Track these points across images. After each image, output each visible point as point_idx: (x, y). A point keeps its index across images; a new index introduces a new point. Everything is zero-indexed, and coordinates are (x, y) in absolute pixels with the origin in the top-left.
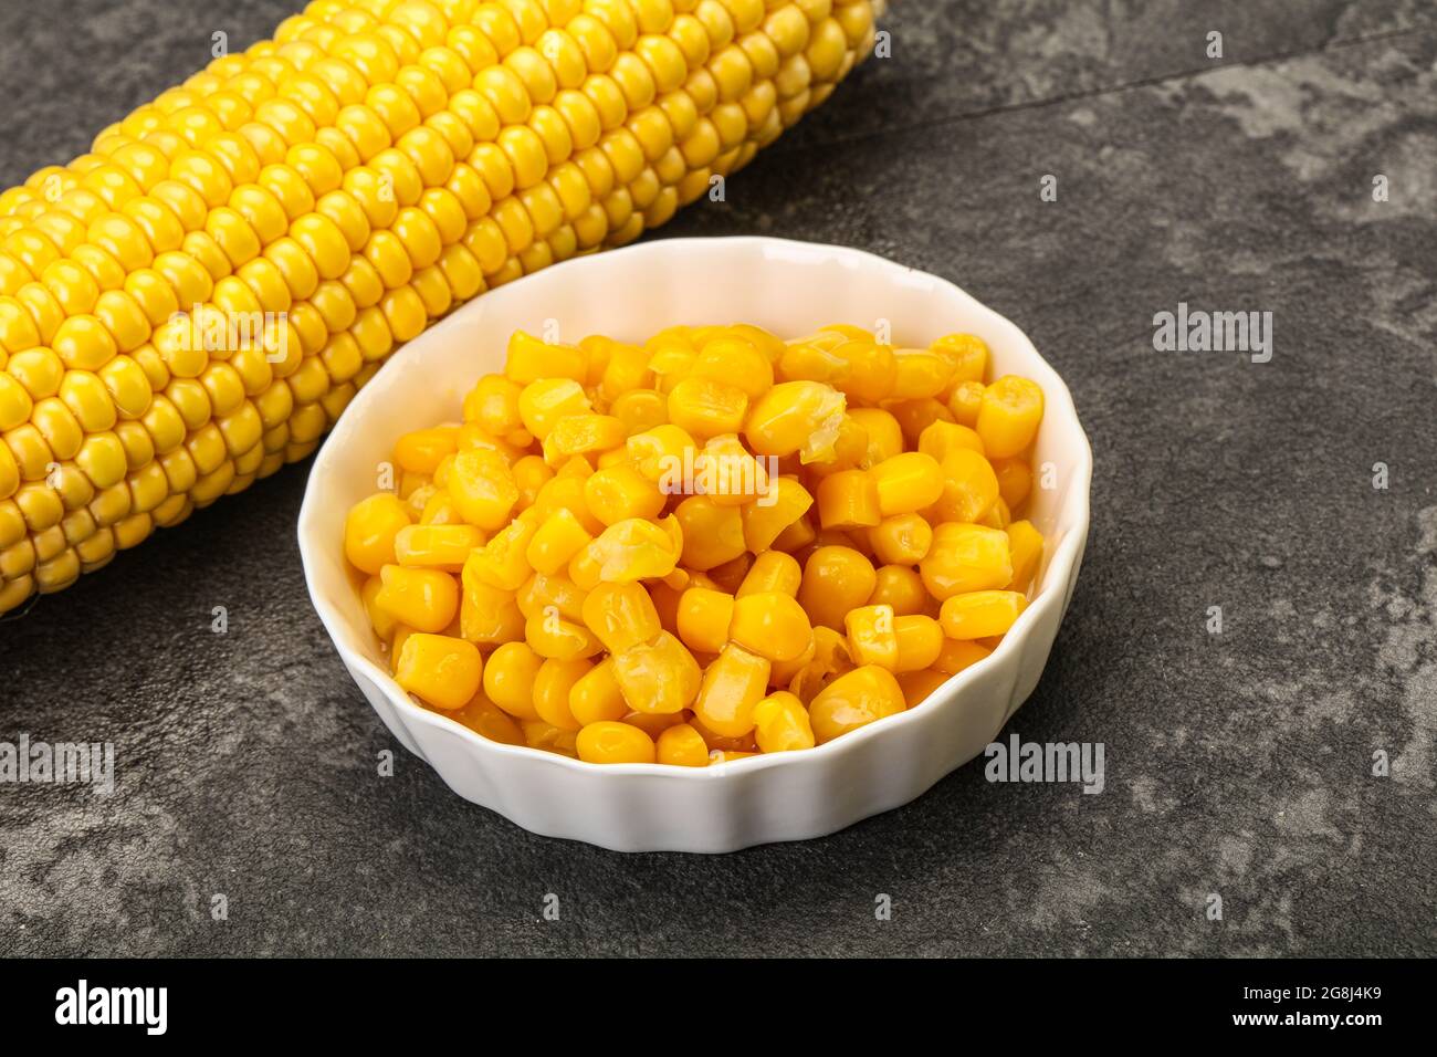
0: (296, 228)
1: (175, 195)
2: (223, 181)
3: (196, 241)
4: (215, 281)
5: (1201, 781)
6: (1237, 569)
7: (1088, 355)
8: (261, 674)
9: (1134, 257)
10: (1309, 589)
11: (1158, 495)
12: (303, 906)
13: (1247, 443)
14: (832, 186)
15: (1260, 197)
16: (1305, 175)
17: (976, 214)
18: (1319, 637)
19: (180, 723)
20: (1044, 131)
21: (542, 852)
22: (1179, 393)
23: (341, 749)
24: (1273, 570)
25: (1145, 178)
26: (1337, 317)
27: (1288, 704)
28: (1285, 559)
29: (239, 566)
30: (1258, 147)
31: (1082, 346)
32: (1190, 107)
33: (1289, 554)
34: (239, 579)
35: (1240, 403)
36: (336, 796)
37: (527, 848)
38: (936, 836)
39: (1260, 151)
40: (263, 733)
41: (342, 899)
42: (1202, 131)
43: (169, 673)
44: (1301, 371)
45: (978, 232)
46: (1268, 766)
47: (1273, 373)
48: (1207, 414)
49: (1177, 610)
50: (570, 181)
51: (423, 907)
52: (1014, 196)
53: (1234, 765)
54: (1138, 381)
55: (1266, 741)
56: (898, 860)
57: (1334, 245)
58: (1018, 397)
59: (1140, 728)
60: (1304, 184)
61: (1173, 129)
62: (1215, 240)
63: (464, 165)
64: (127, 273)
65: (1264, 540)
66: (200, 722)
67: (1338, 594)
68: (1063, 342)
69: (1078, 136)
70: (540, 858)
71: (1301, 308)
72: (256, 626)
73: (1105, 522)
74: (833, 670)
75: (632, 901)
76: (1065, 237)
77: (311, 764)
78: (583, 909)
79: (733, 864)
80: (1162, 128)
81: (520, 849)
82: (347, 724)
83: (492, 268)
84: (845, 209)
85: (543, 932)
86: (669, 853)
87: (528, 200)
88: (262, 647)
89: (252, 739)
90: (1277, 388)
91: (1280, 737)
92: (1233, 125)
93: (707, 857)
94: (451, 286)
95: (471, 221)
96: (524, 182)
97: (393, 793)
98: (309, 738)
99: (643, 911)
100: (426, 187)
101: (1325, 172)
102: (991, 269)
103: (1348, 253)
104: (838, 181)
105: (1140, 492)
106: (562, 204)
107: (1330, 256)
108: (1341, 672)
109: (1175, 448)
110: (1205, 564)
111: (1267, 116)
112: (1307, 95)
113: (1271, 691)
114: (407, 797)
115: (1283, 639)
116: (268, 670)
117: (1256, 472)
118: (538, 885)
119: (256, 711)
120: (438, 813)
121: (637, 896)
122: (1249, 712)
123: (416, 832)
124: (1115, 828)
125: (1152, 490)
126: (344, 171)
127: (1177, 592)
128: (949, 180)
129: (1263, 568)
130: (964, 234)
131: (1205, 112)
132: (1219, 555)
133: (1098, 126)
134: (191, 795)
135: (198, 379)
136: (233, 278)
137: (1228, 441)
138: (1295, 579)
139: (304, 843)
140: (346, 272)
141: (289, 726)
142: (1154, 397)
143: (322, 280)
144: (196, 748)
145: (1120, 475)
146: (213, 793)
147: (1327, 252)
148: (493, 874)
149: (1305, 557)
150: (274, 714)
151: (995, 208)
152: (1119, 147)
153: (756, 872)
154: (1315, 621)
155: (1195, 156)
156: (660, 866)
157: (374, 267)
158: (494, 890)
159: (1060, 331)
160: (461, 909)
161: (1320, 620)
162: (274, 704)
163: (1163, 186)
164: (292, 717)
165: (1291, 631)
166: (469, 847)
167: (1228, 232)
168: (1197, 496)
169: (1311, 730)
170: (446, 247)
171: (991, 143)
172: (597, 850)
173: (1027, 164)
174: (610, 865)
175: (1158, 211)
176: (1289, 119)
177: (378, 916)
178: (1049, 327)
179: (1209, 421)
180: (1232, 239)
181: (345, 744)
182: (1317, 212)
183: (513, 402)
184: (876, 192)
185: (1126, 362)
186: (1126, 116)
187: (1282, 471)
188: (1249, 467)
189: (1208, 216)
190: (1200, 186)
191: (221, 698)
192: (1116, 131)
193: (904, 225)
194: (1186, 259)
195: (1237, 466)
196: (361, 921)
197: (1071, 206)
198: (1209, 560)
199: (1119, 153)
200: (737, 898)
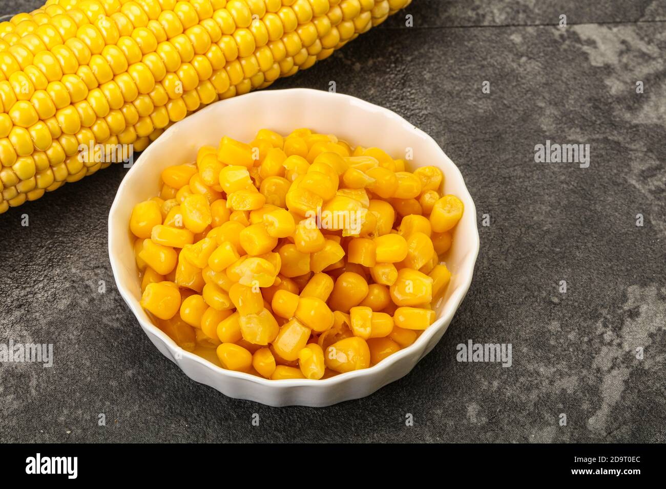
0: (132, 69)
1: (77, 46)
2: (101, 42)
3: (83, 70)
4: (89, 90)
5: (499, 412)
6: (538, 300)
7: (492, 170)
8: (84, 270)
9: (524, 121)
10: (570, 318)
11: (510, 254)
12: (83, 397)
13: (557, 233)
14: (392, 53)
15: (590, 100)
16: (613, 91)
17: (457, 82)
18: (569, 345)
19: (43, 288)
20: (496, 42)
21: (195, 389)
22: (531, 200)
23: (113, 317)
24: (555, 304)
25: (538, 78)
26: (613, 174)
27: (548, 378)
28: (562, 300)
29: (84, 209)
30: (595, 71)
31: (491, 165)
32: (567, 42)
33: (564, 298)
34: (82, 216)
35: (558, 211)
36: (107, 341)
37: (188, 386)
38: (374, 416)
39: (595, 73)
40: (80, 301)
41: (101, 397)
42: (571, 57)
43: (43, 261)
44: (590, 200)
45: (455, 92)
46: (532, 409)
47: (577, 197)
48: (542, 214)
49: (507, 316)
50: (265, 56)
51: (136, 408)
52: (475, 75)
53: (517, 405)
54: (513, 190)
55: (533, 396)
56: (355, 425)
57: (619, 133)
58: (452, 207)
59: (478, 377)
60: (612, 96)
61: (557, 53)
62: (564, 119)
63: (215, 45)
64: (49, 82)
65: (554, 288)
66: (53, 290)
67: (583, 324)
68: (482, 161)
69: (512, 47)
70: (193, 392)
71: (597, 165)
72: (86, 243)
73: (483, 263)
74: (341, 333)
75: (231, 423)
76: (495, 103)
77: (99, 322)
78: (208, 423)
79: (280, 413)
80: (552, 52)
81: (185, 385)
82: (118, 304)
83: (221, 92)
84: (396, 67)
85: (188, 432)
86: (252, 402)
87: (243, 62)
88: (87, 255)
89: (74, 304)
90: (577, 207)
91: (541, 395)
92: (586, 56)
93: (269, 407)
94: (200, 99)
95: (215, 71)
96: (242, 54)
97: (133, 345)
98: (100, 308)
99: (235, 430)
100: (196, 54)
101: (623, 91)
102: (457, 114)
103: (624, 139)
104: (395, 51)
105: (503, 250)
106: (259, 65)
107: (616, 139)
108: (575, 366)
109: (523, 229)
110: (525, 295)
111: (602, 55)
112: (623, 47)
113: (542, 370)
114: (138, 349)
115: (552, 342)
116: (87, 268)
117: (558, 250)
118: (190, 406)
119: (79, 289)
120: (151, 359)
121: (234, 422)
122: (529, 379)
123: (140, 368)
124: (456, 428)
125: (508, 250)
126: (159, 43)
127: (509, 307)
128: (448, 61)
129: (552, 302)
130: (448, 92)
131: (574, 47)
132: (532, 292)
133: (522, 44)
134: (42, 328)
135: (75, 135)
136: (98, 89)
137: (548, 231)
138: (565, 311)
139: (88, 364)
140: (152, 91)
141: (92, 300)
142: (519, 200)
143: (140, 94)
144: (47, 303)
145: (495, 239)
146: (52, 329)
147: (615, 137)
148: (171, 397)
149: (571, 300)
150: (86, 292)
151: (465, 80)
152: (530, 58)
153: (289, 419)
154: (569, 336)
155: (565, 71)
156: (247, 407)
157: (165, 90)
158: (170, 405)
159: (483, 155)
160: (153, 412)
161: (571, 336)
162: (87, 286)
163: (546, 84)
164: (94, 295)
165: (557, 339)
166: (162, 380)
167: (571, 116)
168: (528, 258)
169: (555, 394)
170: (201, 82)
171: (470, 44)
172: (220, 393)
173: (485, 59)
174: (224, 402)
175: (541, 98)
176: (612, 59)
177: (115, 409)
178: (478, 152)
179: (542, 218)
180: (572, 120)
181: (116, 314)
182: (614, 114)
183: (217, 173)
184: (412, 61)
185: (510, 178)
186: (537, 41)
187: (570, 252)
188: (555, 247)
189: (564, 106)
190: (563, 87)
191: (64, 279)
192: (530, 50)
193: (421, 82)
194: (549, 127)
195: (550, 246)
196: (107, 410)
197: (501, 87)
198: (526, 293)
199: (529, 61)
200: (278, 431)
